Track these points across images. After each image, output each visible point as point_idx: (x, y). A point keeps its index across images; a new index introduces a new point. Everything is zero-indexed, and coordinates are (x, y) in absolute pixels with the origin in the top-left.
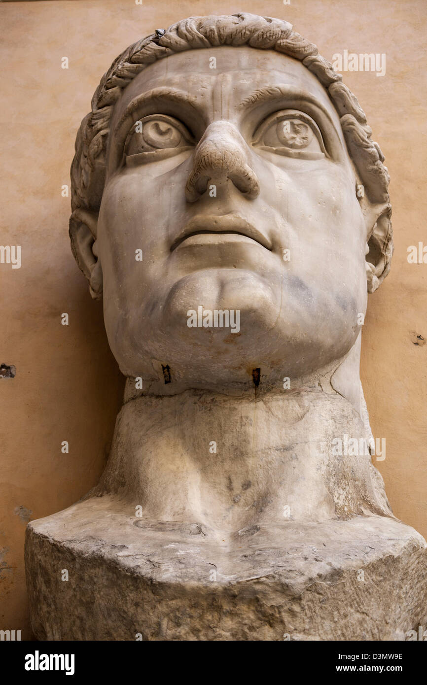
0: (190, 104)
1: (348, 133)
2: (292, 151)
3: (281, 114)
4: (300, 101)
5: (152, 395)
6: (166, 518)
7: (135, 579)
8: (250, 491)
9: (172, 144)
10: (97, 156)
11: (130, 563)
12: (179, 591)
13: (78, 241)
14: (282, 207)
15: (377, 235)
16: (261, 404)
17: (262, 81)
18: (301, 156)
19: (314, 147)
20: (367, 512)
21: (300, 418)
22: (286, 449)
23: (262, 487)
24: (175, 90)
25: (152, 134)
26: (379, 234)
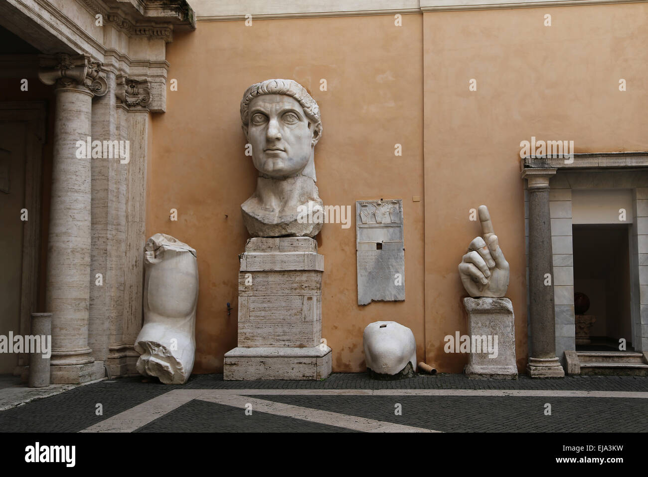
0: (266, 113)
1: (305, 112)
2: (290, 123)
3: (287, 114)
4: (292, 111)
6: (268, 207)
7: (260, 222)
8: (284, 200)
9: (262, 122)
10: (246, 116)
11: (260, 219)
12: (268, 224)
14: (287, 141)
16: (286, 181)
17: (282, 107)
18: (292, 124)
19: (296, 121)
20: (309, 201)
21: (294, 183)
22: (291, 191)
23: (286, 199)
24: (262, 109)
25: (258, 119)
26: (317, 129)
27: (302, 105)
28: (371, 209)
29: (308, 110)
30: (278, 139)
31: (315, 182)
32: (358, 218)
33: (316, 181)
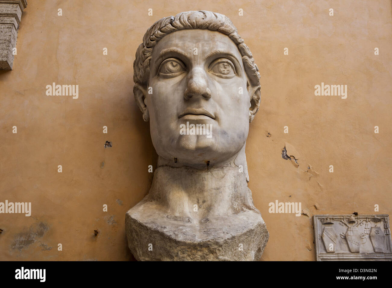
0: (185, 57)
1: (245, 63)
2: (224, 76)
3: (220, 60)
4: (227, 56)
5: (170, 166)
6: (177, 214)
7: (170, 239)
8: (205, 204)
9: (178, 71)
10: (147, 67)
11: (168, 234)
12: (184, 244)
13: (137, 95)
14: (219, 102)
15: (254, 98)
16: (209, 173)
18: (227, 78)
19: (232, 74)
20: (245, 209)
21: (223, 177)
22: (218, 189)
23: (209, 203)
24: (180, 50)
25: (170, 67)
26: (255, 97)
27: (242, 51)
28: (339, 229)
29: (250, 61)
30: (206, 97)
31: (247, 182)
32: (318, 242)
33: (248, 180)
